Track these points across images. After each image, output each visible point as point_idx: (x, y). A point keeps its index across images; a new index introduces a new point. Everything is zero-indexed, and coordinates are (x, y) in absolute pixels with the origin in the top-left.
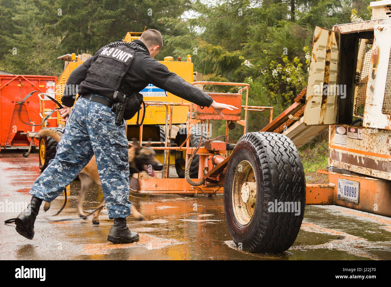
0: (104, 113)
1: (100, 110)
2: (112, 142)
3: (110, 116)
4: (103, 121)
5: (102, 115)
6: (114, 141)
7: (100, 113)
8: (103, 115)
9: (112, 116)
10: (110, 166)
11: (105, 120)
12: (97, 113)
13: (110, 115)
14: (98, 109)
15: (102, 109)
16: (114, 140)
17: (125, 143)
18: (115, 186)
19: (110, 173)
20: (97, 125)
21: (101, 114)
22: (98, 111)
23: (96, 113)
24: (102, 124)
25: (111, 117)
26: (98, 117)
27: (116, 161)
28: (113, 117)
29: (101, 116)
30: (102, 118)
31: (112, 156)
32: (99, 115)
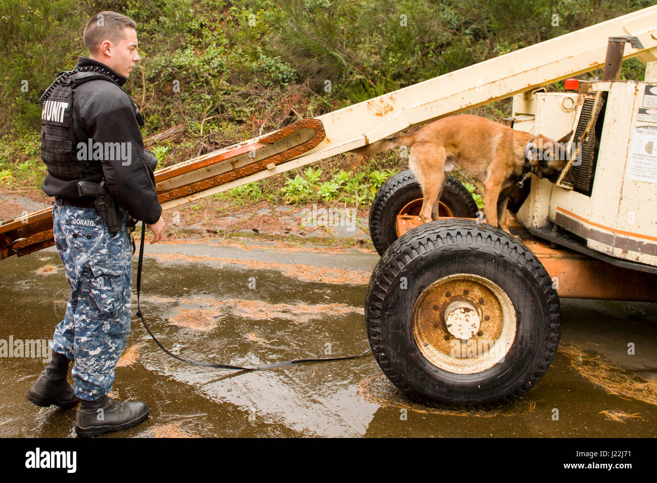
0: (81, 222)
1: (72, 218)
2: (96, 272)
3: (93, 225)
4: (81, 237)
5: (79, 227)
6: (100, 270)
7: (74, 223)
8: (80, 225)
9: (97, 224)
10: (84, 312)
11: (84, 235)
12: (70, 224)
13: (92, 223)
14: (69, 216)
15: (76, 215)
16: (99, 267)
17: (121, 270)
18: (86, 350)
19: (82, 326)
20: (72, 246)
21: (76, 225)
22: (71, 220)
23: (68, 225)
24: (80, 244)
25: (95, 227)
26: (71, 231)
27: (99, 305)
28: (98, 226)
29: (76, 229)
30: (79, 232)
31: (93, 294)
32: (73, 227)
